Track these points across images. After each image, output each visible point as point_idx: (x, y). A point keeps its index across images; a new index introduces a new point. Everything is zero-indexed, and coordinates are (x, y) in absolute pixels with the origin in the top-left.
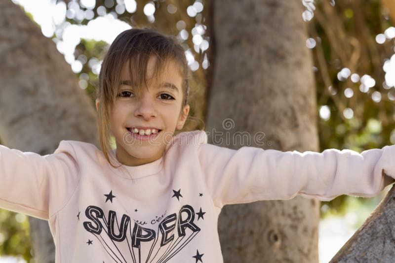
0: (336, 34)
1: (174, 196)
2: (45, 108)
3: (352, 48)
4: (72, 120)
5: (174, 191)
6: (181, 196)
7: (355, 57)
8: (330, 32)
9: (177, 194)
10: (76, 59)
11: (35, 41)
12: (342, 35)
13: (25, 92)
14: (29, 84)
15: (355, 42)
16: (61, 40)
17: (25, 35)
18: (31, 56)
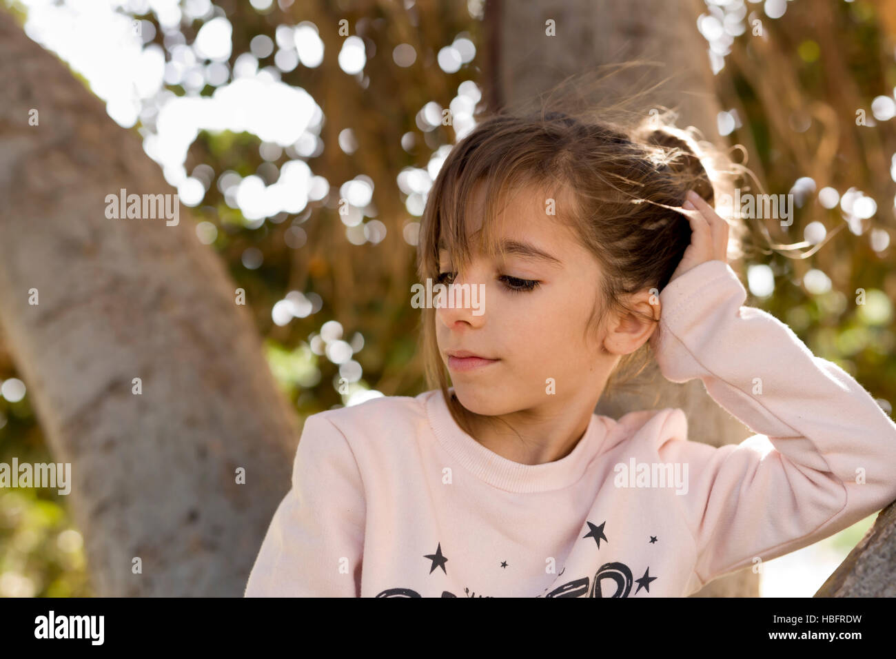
0: (781, 95)
1: (588, 535)
2: (116, 283)
3: (820, 129)
4: (179, 311)
5: (591, 525)
6: (605, 539)
7: (827, 149)
8: (767, 91)
9: (597, 533)
10: (189, 174)
11: (91, 131)
12: (795, 98)
13: (72, 249)
14: (80, 231)
15: (826, 114)
16: (155, 132)
17: (68, 120)
18: (82, 165)
